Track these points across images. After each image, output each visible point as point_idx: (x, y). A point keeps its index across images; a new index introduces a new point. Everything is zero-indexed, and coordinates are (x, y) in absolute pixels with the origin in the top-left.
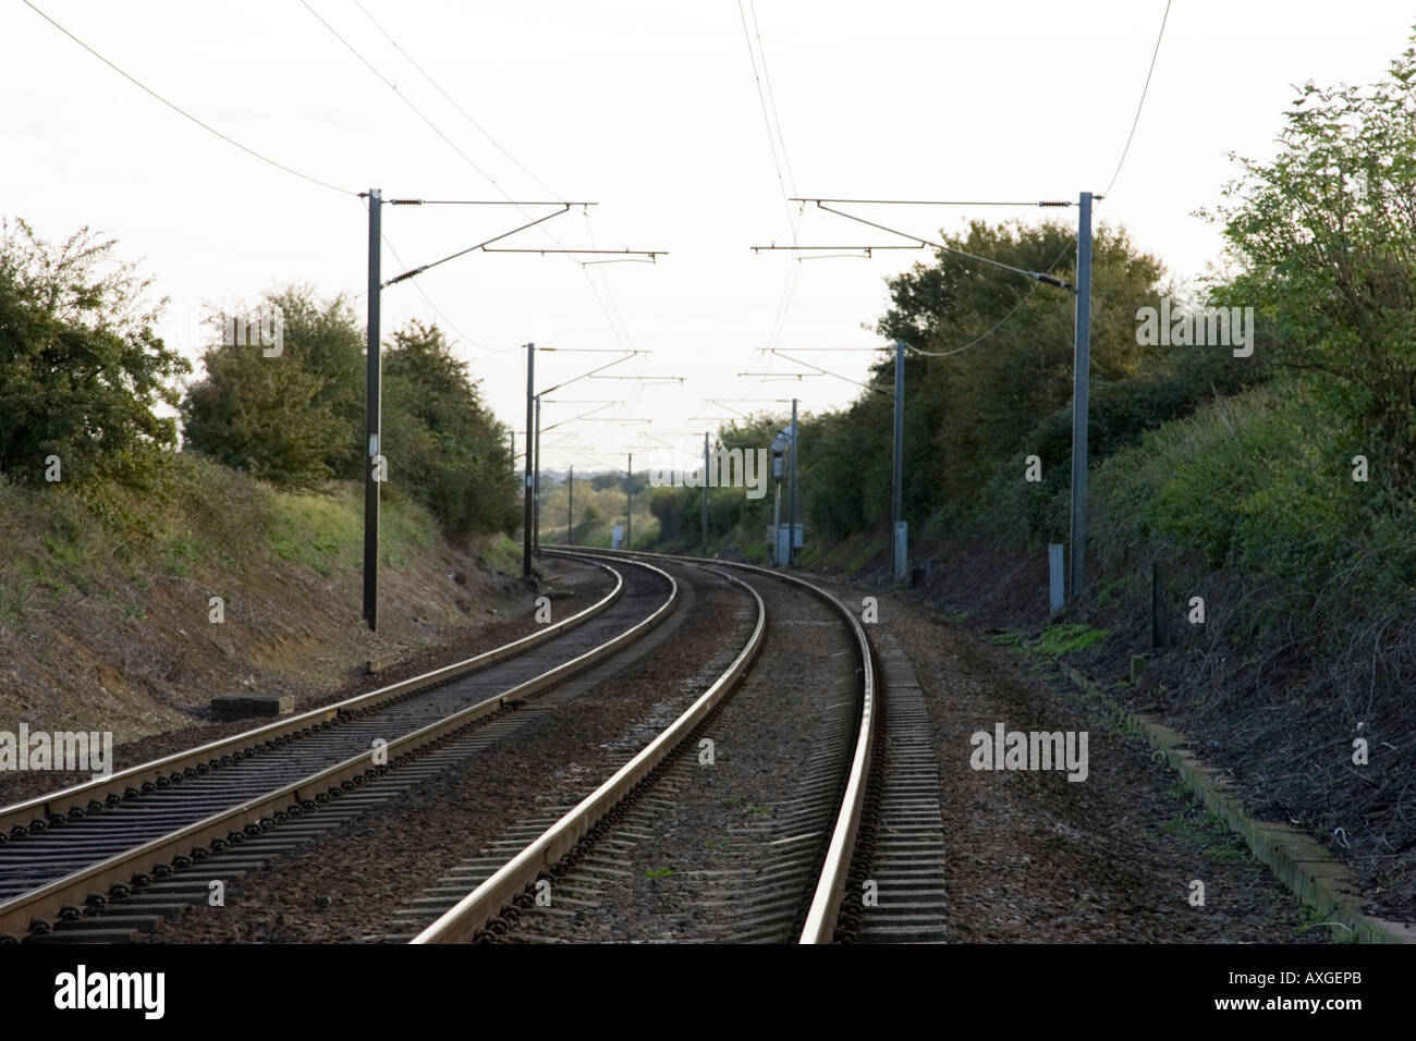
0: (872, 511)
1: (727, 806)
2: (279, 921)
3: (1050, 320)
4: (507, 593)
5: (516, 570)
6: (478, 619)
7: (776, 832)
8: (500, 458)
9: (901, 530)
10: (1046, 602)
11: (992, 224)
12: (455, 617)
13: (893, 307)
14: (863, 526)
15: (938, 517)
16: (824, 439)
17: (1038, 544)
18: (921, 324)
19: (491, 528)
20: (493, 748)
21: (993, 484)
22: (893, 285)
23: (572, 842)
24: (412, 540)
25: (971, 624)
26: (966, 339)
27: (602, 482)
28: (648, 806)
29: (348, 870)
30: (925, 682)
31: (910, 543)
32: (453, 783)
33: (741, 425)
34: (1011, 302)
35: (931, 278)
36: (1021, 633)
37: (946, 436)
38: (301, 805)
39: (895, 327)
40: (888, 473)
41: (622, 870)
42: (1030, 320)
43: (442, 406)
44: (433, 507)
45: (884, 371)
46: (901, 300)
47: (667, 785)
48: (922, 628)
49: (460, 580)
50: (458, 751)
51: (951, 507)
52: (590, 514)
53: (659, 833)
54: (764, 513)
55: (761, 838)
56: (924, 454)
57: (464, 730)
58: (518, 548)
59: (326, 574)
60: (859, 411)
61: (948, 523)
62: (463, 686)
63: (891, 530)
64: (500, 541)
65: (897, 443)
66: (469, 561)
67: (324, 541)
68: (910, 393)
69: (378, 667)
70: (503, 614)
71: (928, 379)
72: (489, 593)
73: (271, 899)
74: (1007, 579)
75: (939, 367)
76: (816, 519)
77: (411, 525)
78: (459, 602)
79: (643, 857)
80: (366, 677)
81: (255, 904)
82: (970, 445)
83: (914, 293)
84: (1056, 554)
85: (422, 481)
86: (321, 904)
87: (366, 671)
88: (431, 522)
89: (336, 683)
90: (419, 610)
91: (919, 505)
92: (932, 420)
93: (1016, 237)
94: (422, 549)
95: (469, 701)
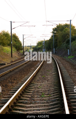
0: (51, 48)
1: (47, 71)
2: (12, 81)
3: (66, 31)
4: (22, 55)
5: (23, 53)
6: (20, 57)
7: (52, 73)
8: (21, 44)
9: (54, 49)
10: (68, 54)
11: (61, 24)
12: (18, 57)
13: (53, 31)
14: (51, 49)
15: (57, 48)
16: (47, 42)
17: (67, 49)
18: (55, 32)
19: (20, 50)
20: (25, 67)
21: (62, 45)
22: (53, 29)
23: (35, 74)
24: (14, 51)
25: (61, 56)
26: (59, 33)
27: (28, 46)
28: (40, 71)
29: (16, 77)
30: (60, 61)
31: (55, 50)
32: (23, 69)
33: (40, 41)
34: (63, 30)
35: (56, 28)
36: (66, 57)
37: (58, 41)
38: (10, 72)
39: (53, 32)
40: (53, 44)
41: (40, 76)
42: (65, 31)
43: (16, 40)
44: (16, 48)
45: (52, 36)
46: (53, 30)
47: (41, 69)
48: (58, 57)
49: (18, 54)
50: (22, 67)
51: (58, 47)
52: (27, 49)
53: (42, 73)
54: (42, 48)
55: (51, 73)
56: (56, 43)
57: (22, 65)
58: (23, 52)
59: (8, 53)
60: (50, 40)
61: (58, 48)
62: (21, 62)
63: (53, 49)
64: (21, 51)
65: (54, 42)
66: (19, 53)
67: (7, 51)
68: (54, 38)
69: (13, 61)
70: (22, 57)
71: (56, 37)
72: (21, 55)
73: (10, 79)
74: (64, 52)
75: (57, 36)
76: (46, 49)
77: (14, 50)
78: (18, 56)
79: (42, 75)
80: (12, 62)
81: (9, 80)
82: (60, 42)
83: (55, 30)
84: (68, 50)
85: (15, 46)
86: (15, 80)
87: (12, 61)
88: (16, 49)
89: (10, 62)
90: (15, 56)
91: (55, 47)
92: (56, 40)
93: (63, 25)
94: (15, 52)
95: (22, 63)
